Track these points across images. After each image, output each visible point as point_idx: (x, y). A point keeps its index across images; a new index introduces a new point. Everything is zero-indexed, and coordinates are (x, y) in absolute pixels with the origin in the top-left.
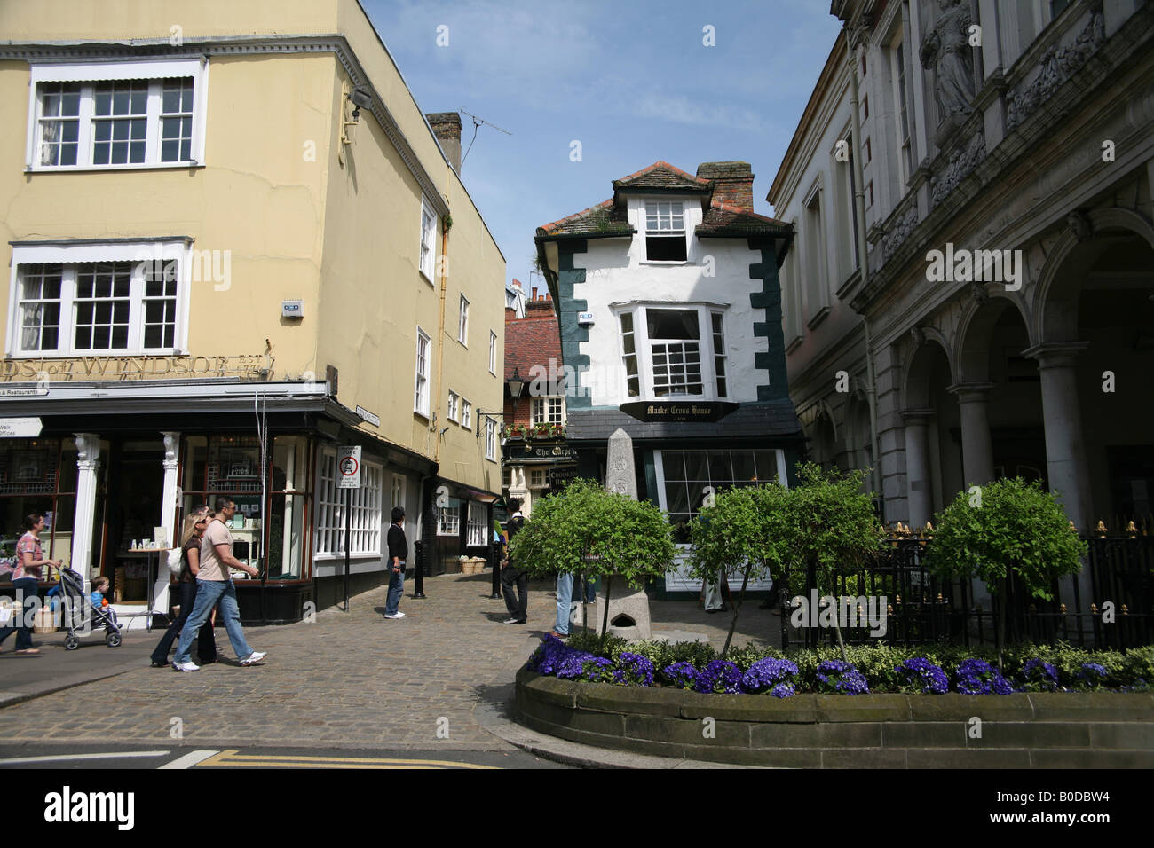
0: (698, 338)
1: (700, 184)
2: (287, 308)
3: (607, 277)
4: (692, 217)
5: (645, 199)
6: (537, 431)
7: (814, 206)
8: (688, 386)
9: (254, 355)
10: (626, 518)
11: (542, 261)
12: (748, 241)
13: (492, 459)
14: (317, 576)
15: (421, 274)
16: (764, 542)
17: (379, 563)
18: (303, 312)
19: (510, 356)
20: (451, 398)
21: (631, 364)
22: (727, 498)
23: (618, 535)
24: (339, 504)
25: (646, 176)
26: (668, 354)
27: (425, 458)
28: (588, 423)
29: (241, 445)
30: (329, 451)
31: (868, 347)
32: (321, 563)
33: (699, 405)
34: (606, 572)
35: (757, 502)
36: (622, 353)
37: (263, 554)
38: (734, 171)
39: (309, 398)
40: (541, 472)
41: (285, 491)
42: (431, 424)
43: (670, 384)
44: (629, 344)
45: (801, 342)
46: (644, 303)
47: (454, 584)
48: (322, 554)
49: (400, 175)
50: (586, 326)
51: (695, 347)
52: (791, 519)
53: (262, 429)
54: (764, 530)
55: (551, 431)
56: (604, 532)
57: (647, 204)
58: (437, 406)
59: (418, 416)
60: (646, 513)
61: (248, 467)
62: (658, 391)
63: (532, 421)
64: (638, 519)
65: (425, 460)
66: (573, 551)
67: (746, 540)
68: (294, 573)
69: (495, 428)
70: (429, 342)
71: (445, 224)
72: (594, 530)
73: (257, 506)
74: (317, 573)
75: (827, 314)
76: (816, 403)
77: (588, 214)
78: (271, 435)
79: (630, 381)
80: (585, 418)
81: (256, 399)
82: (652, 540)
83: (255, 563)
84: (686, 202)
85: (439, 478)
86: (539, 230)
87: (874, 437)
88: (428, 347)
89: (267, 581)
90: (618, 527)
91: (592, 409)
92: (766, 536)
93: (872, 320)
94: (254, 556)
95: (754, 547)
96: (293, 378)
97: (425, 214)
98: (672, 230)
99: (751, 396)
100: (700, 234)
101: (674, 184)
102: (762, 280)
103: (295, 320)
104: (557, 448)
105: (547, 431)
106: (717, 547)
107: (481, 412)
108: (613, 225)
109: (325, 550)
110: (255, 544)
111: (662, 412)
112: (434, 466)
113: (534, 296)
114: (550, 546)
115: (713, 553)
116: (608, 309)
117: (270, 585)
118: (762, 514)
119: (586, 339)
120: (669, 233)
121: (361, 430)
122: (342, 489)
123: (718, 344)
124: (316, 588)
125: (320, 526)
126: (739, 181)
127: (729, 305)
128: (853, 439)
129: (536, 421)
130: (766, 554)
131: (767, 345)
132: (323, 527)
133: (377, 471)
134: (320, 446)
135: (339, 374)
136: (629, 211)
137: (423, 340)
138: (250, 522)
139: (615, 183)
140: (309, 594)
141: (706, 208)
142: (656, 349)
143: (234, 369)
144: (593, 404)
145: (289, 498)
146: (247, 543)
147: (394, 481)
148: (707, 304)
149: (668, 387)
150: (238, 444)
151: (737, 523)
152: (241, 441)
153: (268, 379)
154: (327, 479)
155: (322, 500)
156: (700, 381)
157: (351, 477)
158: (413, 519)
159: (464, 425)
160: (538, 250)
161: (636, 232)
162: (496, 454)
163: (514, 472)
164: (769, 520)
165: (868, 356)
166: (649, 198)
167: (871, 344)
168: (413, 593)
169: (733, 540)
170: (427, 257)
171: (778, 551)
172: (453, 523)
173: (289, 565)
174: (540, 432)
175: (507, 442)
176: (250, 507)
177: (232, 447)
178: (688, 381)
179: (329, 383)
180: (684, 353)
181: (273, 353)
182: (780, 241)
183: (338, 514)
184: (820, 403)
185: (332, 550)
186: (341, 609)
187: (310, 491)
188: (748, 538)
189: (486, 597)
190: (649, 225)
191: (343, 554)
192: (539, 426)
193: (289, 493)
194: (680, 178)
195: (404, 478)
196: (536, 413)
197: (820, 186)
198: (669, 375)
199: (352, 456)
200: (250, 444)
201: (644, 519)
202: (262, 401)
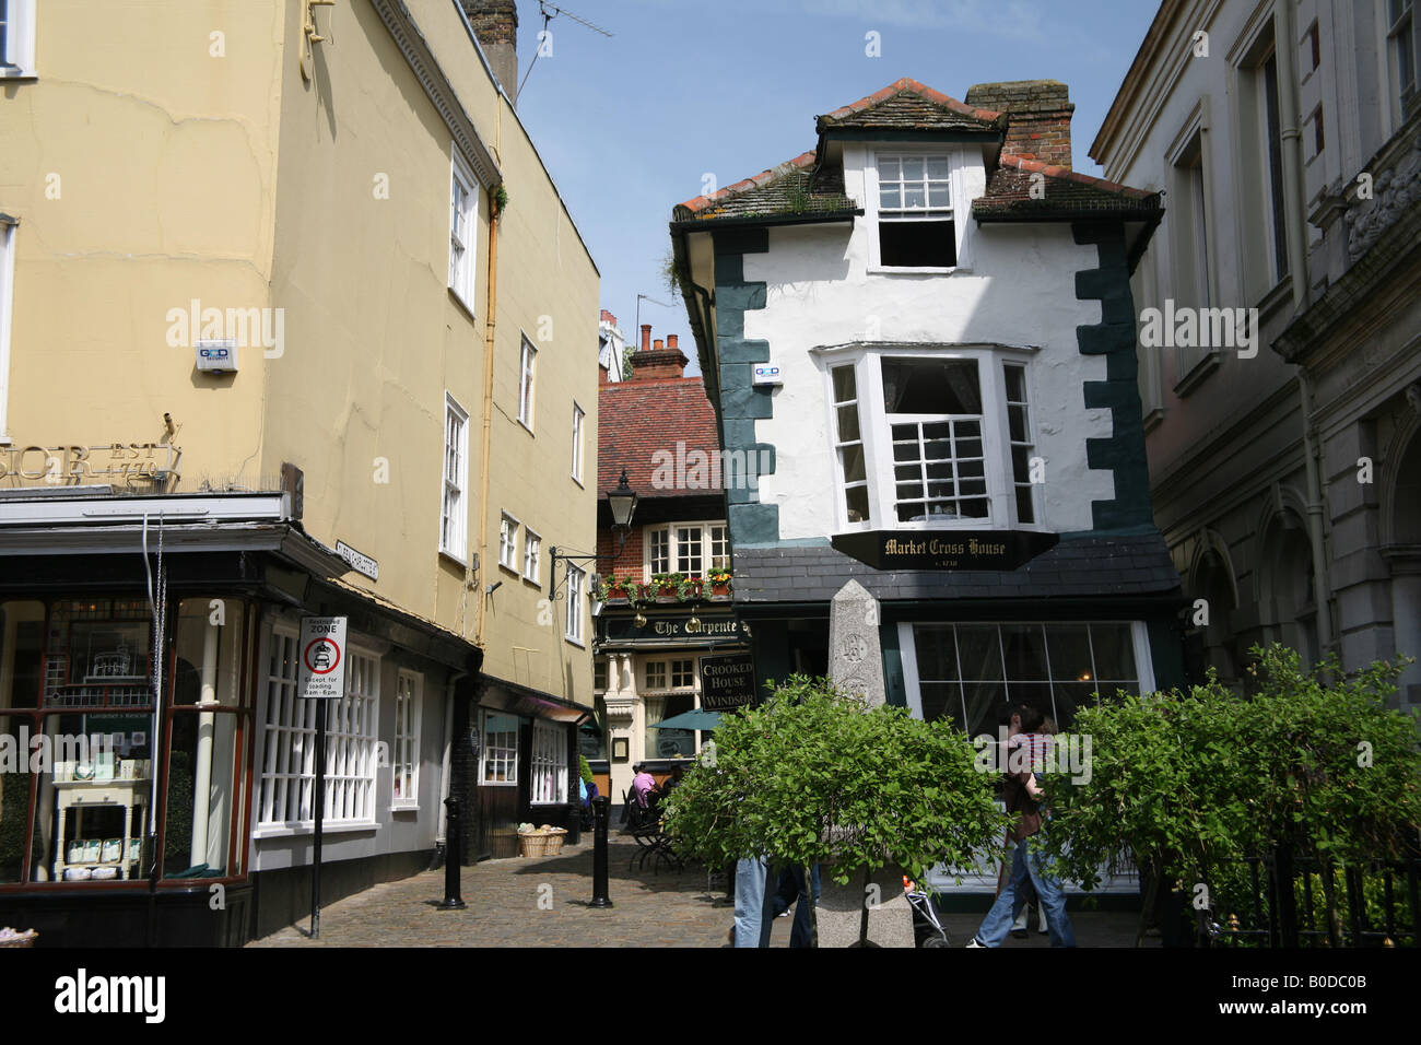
0: (980, 411)
1: (981, 122)
2: (205, 353)
3: (806, 298)
4: (966, 183)
5: (876, 150)
6: (656, 589)
7: (1189, 162)
8: (961, 501)
9: (141, 444)
10: (905, 754)
11: (682, 269)
12: (1073, 227)
13: (575, 640)
14: (258, 869)
15: (452, 294)
16: (1197, 805)
17: (373, 840)
18: (236, 362)
19: (608, 451)
20: (504, 527)
21: (853, 461)
22: (1116, 716)
23: (892, 788)
24: (300, 728)
25: (878, 106)
26: (922, 441)
27: (458, 638)
28: (774, 572)
29: (114, 618)
30: (283, 628)
31: (1307, 428)
32: (268, 843)
33: (983, 537)
34: (871, 864)
35: (1176, 724)
36: (836, 441)
37: (153, 829)
38: (1036, 99)
39: (248, 525)
40: (663, 665)
41: (200, 704)
42: (469, 576)
43: (926, 498)
44: (849, 423)
45: (1160, 421)
46: (876, 346)
47: (515, 878)
48: (267, 827)
49: (413, 107)
50: (767, 390)
51: (973, 428)
52: (1251, 761)
53: (155, 585)
54: (1195, 780)
55: (682, 589)
56: (866, 783)
57: (880, 160)
58: (479, 542)
59: (446, 561)
60: (943, 745)
61: (127, 658)
62: (905, 513)
63: (647, 569)
64: (928, 756)
65: (459, 642)
66: (804, 821)
67: (1160, 801)
68: (214, 865)
69: (582, 582)
70: (467, 422)
71: (494, 202)
72: (843, 778)
73: (143, 734)
74: (258, 863)
75: (1216, 367)
76: (1193, 535)
77: (768, 179)
78: (173, 598)
79: (850, 493)
80: (767, 562)
81: (145, 528)
82: (955, 797)
83: (137, 847)
84: (955, 155)
85: (485, 677)
86: (679, 209)
87: (1321, 597)
88: (465, 431)
89: (161, 881)
90: (891, 773)
91: (780, 545)
92: (1201, 792)
93: (1316, 376)
94: (135, 833)
95: (1177, 815)
96: (217, 487)
97: (458, 183)
98: (928, 208)
99: (1079, 520)
100: (981, 215)
101: (931, 121)
102: (1099, 302)
103: (218, 376)
104: (694, 621)
105: (674, 589)
106: (1099, 814)
107: (558, 553)
108: (818, 201)
109: (274, 819)
110: (137, 810)
111: (913, 551)
112: (475, 655)
113: (645, 340)
114: (754, 809)
115: (1093, 826)
116: (808, 359)
117: (165, 890)
118: (1190, 748)
119: (767, 415)
120: (922, 214)
121: (346, 586)
122: (307, 700)
123: (1017, 422)
124: (255, 894)
125: (264, 771)
126: (1045, 117)
127: (1037, 350)
128: (1274, 602)
129: (655, 569)
130: (1203, 830)
131: (1111, 424)
132: (271, 774)
133: (371, 663)
134: (267, 618)
135: (306, 479)
136: (846, 172)
137: (456, 417)
138: (129, 766)
139: (820, 120)
140: (243, 903)
141: (992, 167)
142: (900, 432)
143: (100, 469)
144: (782, 536)
145: (206, 719)
146: (122, 809)
147: (401, 683)
148: (997, 348)
149: (922, 504)
150: (107, 614)
151: (1141, 767)
152: (112, 610)
153: (169, 490)
154: (278, 680)
155: (268, 722)
156: (984, 492)
157: (326, 676)
158: (435, 755)
159: (528, 576)
160: (675, 247)
161: (861, 213)
162: (584, 633)
163: (613, 665)
164: (1206, 761)
165: (1308, 446)
166: (885, 149)
167: (1317, 420)
168: (442, 897)
169: (1135, 802)
170: (461, 264)
171: (1225, 823)
172: (506, 761)
173: (205, 849)
174: (664, 591)
175: (603, 610)
176: (128, 737)
177: (96, 621)
178: (961, 493)
179: (287, 497)
180: (952, 439)
181: (179, 439)
182: (1133, 228)
183: (299, 748)
184: (1203, 535)
185: (287, 819)
186: (304, 933)
187: (248, 704)
188: (1166, 797)
189: (581, 904)
190: (885, 200)
191: (309, 825)
192: (660, 579)
193: (207, 709)
194: (943, 110)
195: (419, 677)
196: (655, 554)
197: (1202, 124)
198: (925, 481)
199: (330, 635)
200: (132, 614)
201: (940, 756)
202: (157, 533)
